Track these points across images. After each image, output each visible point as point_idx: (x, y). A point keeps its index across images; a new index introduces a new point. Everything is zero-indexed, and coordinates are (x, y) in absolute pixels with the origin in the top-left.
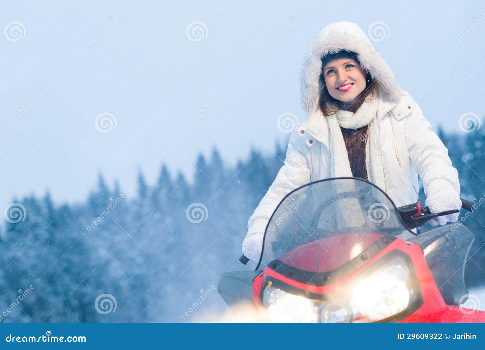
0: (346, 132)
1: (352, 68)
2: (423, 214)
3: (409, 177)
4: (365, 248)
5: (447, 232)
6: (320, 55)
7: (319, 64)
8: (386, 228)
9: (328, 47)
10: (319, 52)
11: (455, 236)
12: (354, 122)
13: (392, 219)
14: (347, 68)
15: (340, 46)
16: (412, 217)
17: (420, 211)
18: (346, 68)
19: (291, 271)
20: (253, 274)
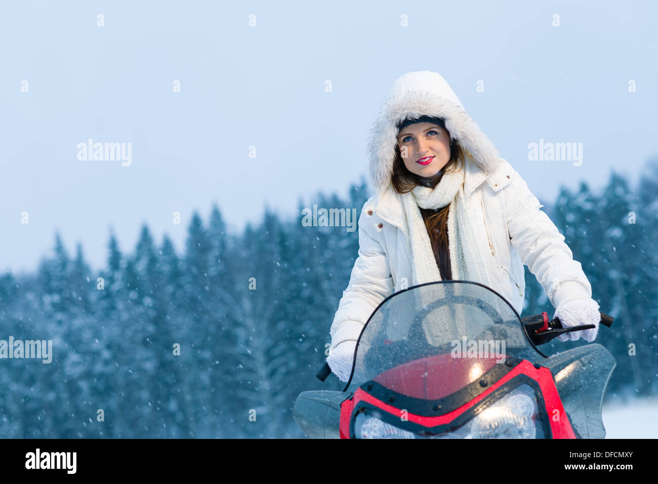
0: (426, 213)
1: (434, 136)
2: (550, 329)
3: (506, 270)
4: (485, 372)
5: (583, 355)
6: (395, 121)
7: (394, 132)
8: (510, 347)
9: (406, 112)
10: (394, 118)
11: (593, 359)
12: (432, 200)
13: (518, 337)
14: (429, 135)
15: (421, 111)
16: (536, 331)
17: (546, 325)
18: (427, 135)
19: (392, 396)
20: (340, 397)
